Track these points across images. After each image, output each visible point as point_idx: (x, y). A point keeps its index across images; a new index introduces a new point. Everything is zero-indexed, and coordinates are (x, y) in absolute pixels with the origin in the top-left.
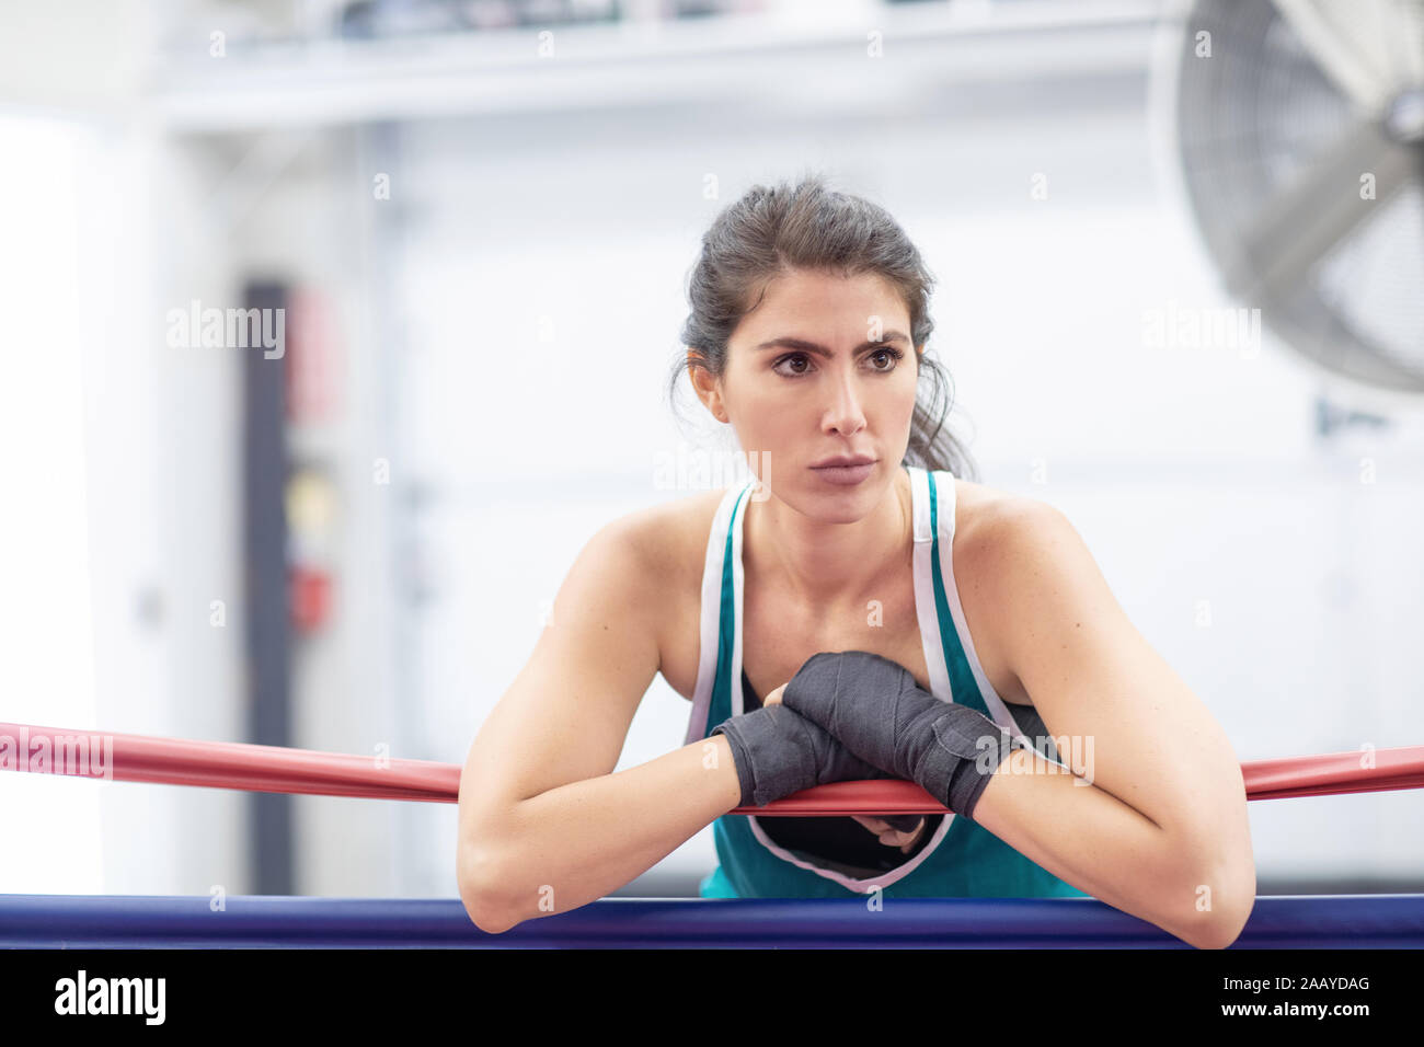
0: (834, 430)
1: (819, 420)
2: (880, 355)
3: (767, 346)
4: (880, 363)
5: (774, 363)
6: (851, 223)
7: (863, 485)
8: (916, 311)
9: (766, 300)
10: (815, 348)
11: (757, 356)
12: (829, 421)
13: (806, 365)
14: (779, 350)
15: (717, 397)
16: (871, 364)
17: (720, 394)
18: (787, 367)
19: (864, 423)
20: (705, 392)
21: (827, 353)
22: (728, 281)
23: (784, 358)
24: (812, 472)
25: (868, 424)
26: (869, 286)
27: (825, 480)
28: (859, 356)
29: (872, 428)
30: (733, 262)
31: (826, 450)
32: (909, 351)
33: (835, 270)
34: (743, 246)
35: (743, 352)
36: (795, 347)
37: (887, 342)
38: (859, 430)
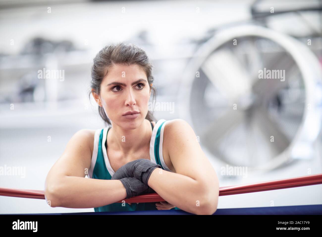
0: (128, 105)
1: (124, 103)
2: (139, 85)
3: (109, 85)
4: (140, 87)
5: (112, 89)
6: (130, 50)
7: (136, 119)
8: (148, 74)
9: (109, 73)
10: (122, 84)
11: (107, 88)
12: (126, 103)
13: (120, 89)
14: (113, 85)
15: (100, 100)
16: (137, 87)
17: (100, 99)
18: (115, 89)
20: (96, 99)
21: (125, 85)
22: (99, 69)
23: (114, 87)
24: (123, 116)
26: (135, 68)
27: (127, 118)
28: (134, 85)
29: (138, 104)
30: (100, 63)
31: (126, 110)
32: (147, 84)
33: (126, 64)
34: (103, 60)
35: (104, 87)
36: (117, 84)
37: (140, 81)
38: (134, 104)
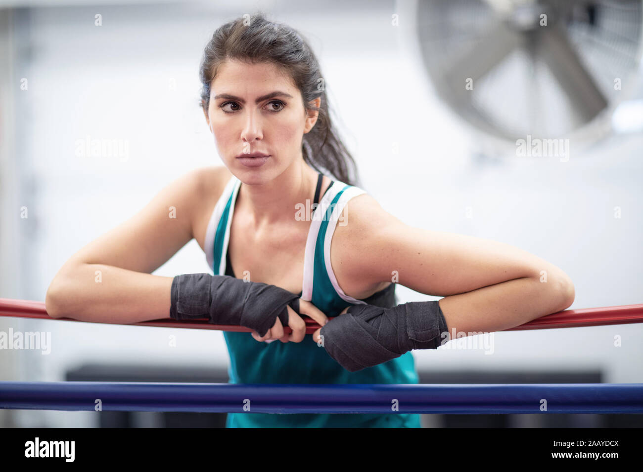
0: (245, 139)
1: (240, 134)
2: (274, 102)
3: (218, 98)
4: (276, 107)
5: (222, 106)
7: (262, 167)
9: (217, 75)
10: (239, 99)
11: (215, 102)
12: (243, 135)
13: (237, 107)
14: (222, 100)
16: (271, 107)
18: (228, 107)
19: (261, 136)
21: (244, 102)
23: (225, 103)
24: (238, 160)
25: (264, 136)
26: (268, 68)
27: (243, 164)
28: (263, 102)
29: (267, 139)
36: (229, 98)
37: (275, 96)
38: (257, 139)
